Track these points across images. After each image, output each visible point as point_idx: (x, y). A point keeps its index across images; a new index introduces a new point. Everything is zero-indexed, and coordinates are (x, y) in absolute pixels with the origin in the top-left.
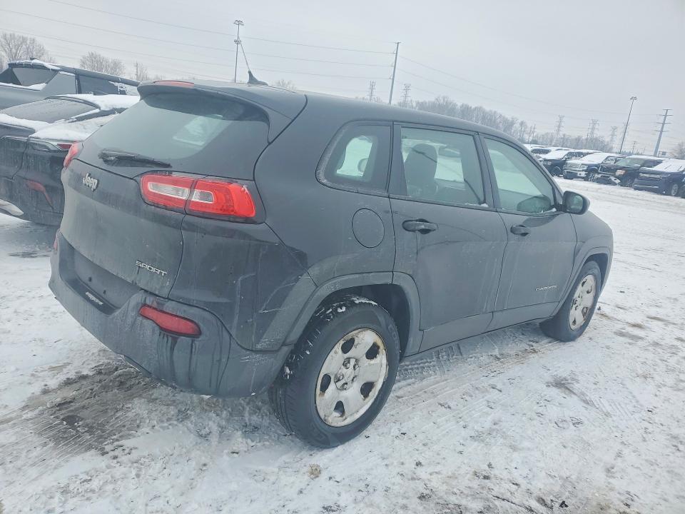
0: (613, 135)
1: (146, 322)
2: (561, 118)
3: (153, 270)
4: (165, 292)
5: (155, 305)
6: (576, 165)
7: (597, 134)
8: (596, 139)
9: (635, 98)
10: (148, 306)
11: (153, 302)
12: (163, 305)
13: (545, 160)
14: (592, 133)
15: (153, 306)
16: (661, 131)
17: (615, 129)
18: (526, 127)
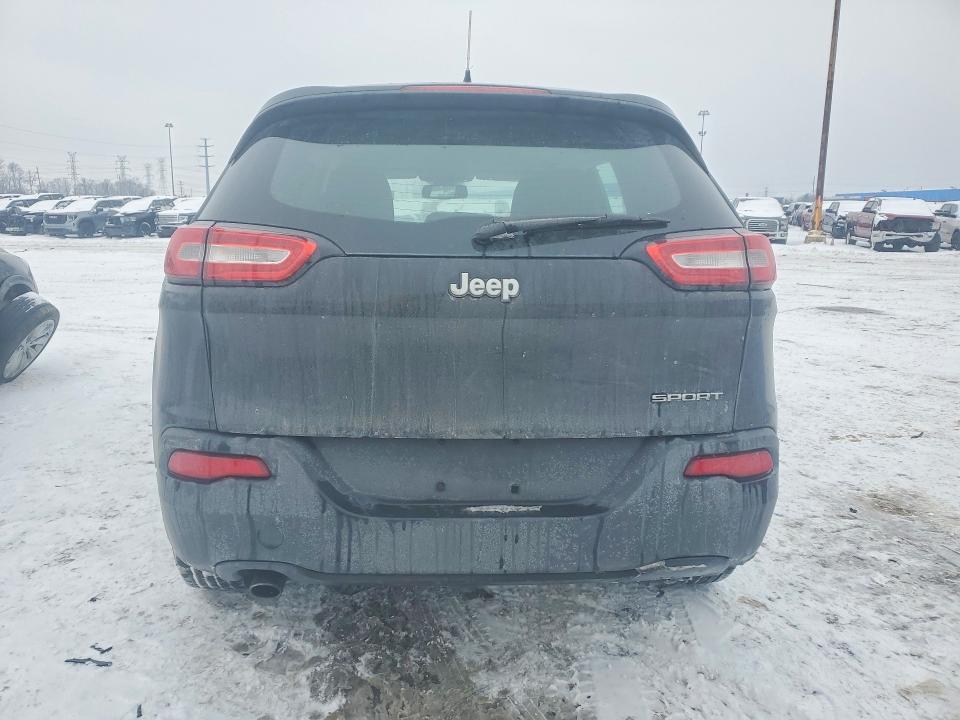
0: (148, 175)
1: (710, 482)
2: (72, 156)
3: (697, 397)
4: (726, 423)
5: (723, 448)
6: (172, 217)
7: (130, 175)
8: (130, 182)
9: (171, 126)
10: (710, 456)
11: (718, 445)
12: (736, 442)
13: (127, 215)
14: (123, 174)
15: (720, 451)
16: (207, 167)
17: (148, 168)
18: (21, 172)
